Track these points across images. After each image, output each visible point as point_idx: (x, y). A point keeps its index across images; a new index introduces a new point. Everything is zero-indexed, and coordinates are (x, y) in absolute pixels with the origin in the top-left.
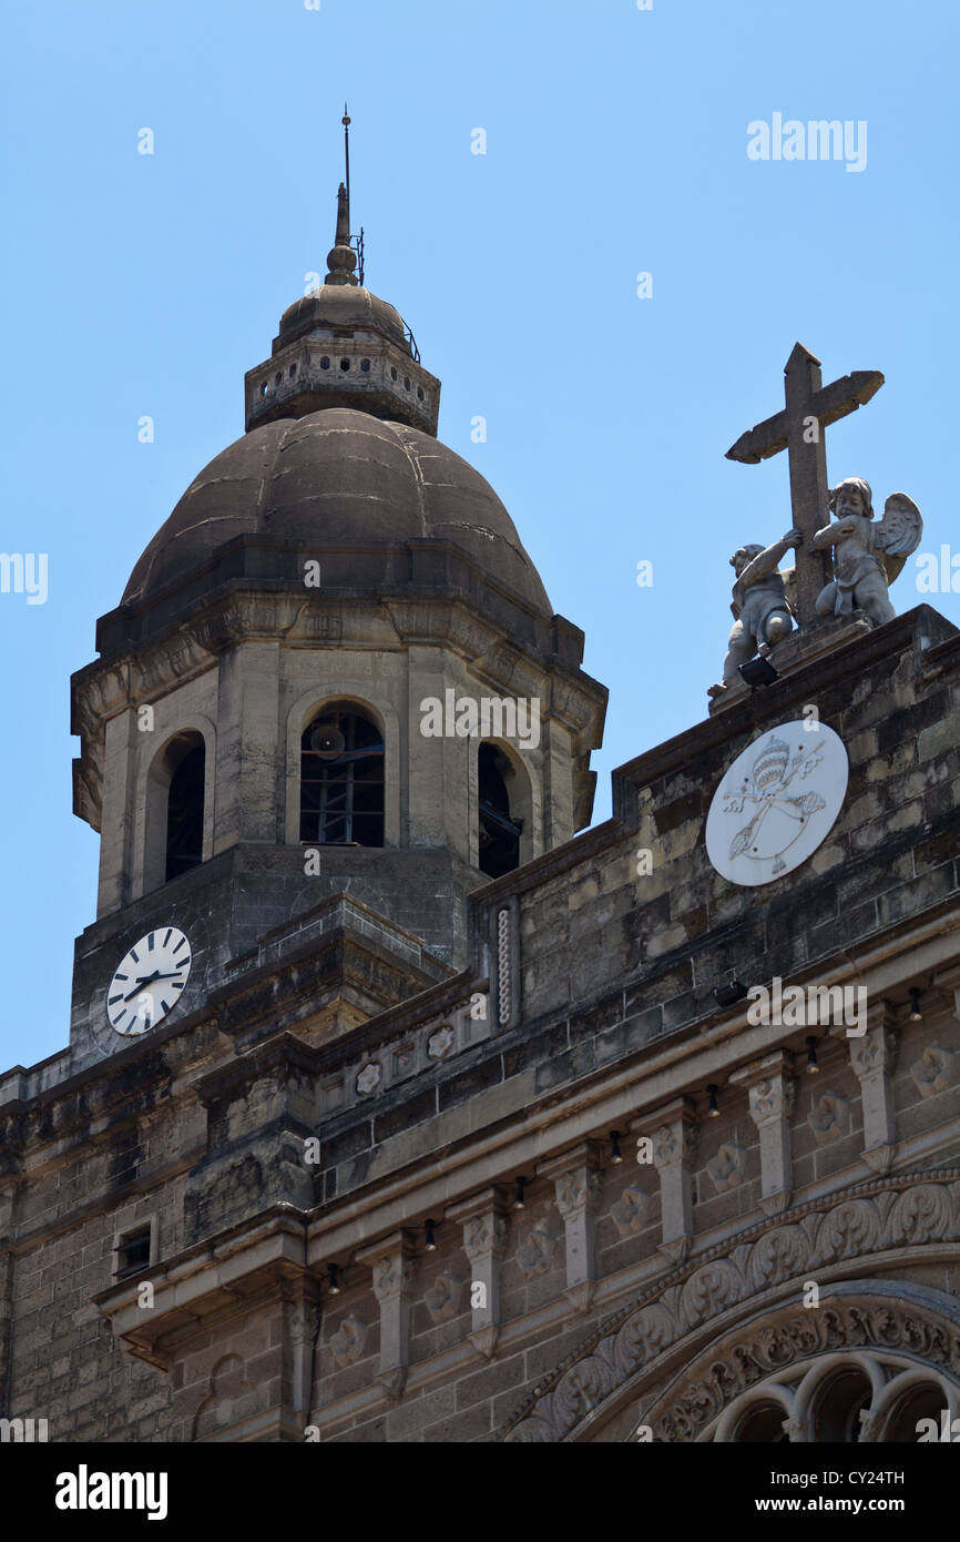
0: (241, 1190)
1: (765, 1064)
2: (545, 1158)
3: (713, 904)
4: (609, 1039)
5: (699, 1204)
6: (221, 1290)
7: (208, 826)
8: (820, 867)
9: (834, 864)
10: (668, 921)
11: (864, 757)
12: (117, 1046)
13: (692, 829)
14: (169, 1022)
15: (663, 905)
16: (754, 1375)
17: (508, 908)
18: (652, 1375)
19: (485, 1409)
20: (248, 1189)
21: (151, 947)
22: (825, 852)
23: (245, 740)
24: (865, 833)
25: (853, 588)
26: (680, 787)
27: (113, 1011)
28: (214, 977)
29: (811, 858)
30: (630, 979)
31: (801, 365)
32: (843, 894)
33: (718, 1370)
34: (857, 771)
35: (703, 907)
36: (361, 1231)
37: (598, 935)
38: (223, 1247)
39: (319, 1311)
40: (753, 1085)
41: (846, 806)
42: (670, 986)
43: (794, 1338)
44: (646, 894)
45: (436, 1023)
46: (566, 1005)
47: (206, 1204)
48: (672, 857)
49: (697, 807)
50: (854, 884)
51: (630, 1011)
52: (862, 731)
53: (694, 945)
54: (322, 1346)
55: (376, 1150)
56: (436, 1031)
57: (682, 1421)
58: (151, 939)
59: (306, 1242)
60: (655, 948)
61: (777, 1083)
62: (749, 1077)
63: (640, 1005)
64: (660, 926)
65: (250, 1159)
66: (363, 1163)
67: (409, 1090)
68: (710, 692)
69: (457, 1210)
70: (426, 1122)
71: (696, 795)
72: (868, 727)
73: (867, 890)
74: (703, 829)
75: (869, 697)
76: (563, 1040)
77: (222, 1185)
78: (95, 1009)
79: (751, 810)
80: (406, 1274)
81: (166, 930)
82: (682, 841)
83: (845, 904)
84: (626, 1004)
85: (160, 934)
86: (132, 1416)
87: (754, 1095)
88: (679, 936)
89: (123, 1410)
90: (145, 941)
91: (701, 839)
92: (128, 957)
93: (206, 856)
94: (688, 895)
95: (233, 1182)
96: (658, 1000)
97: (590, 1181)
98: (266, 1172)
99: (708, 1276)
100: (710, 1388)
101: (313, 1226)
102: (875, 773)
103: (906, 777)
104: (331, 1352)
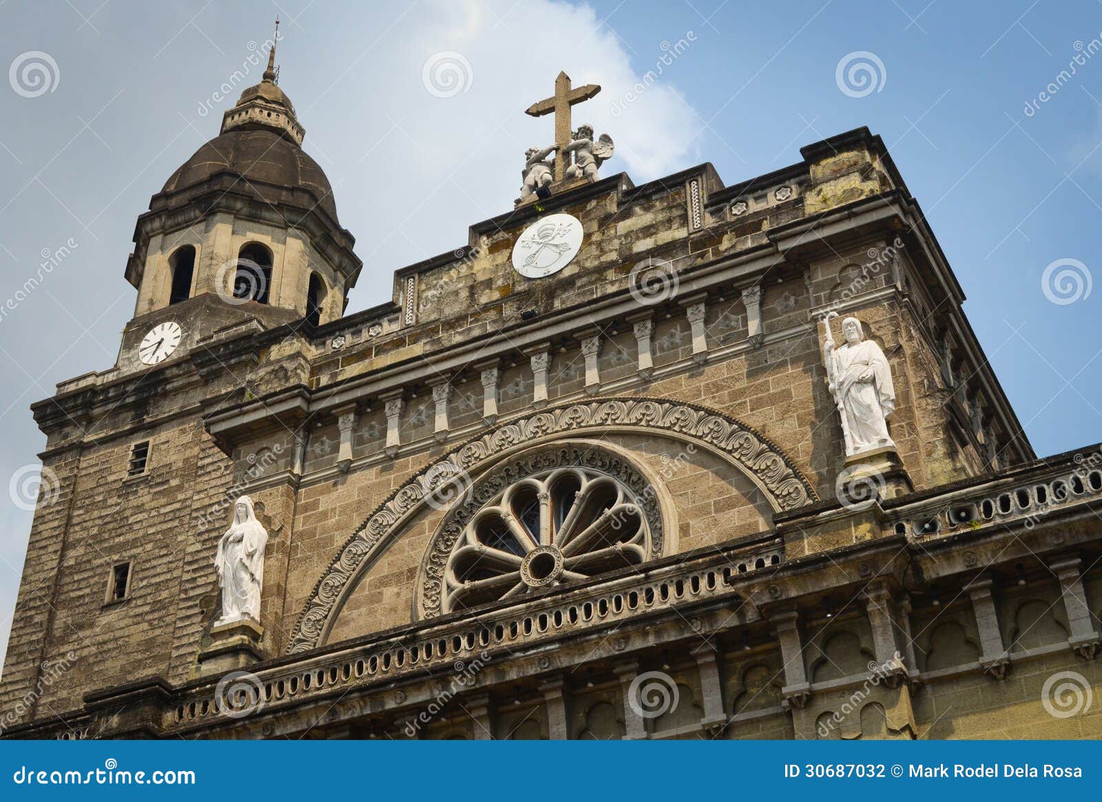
0: (276, 380)
1: (541, 346)
2: (429, 377)
3: (513, 284)
4: (460, 333)
5: (501, 403)
6: (266, 418)
7: (193, 285)
8: (567, 273)
9: (574, 272)
10: (491, 289)
11: (591, 231)
12: (142, 368)
13: (506, 253)
14: (167, 360)
15: (489, 284)
16: (523, 474)
17: (413, 278)
18: (474, 470)
19: (389, 480)
20: (280, 380)
21: (163, 329)
22: (570, 267)
23: (215, 251)
24: (589, 261)
25: (583, 168)
26: (501, 235)
27: (141, 354)
28: (190, 344)
29: (562, 269)
30: (472, 310)
31: (564, 79)
32: (579, 283)
33: (507, 470)
34: (587, 236)
35: (509, 285)
36: (337, 400)
37: (456, 293)
38: (271, 400)
39: (309, 434)
40: (533, 355)
41: (581, 250)
42: (492, 315)
43: (545, 460)
44: (481, 277)
45: (374, 322)
46: (439, 319)
47: (257, 385)
48: (494, 264)
49: (510, 244)
50: (585, 280)
51: (471, 323)
52: (590, 220)
53: (504, 299)
54: (309, 449)
55: (341, 371)
56: (373, 325)
57: (487, 491)
58: (163, 326)
59: (309, 402)
60: (484, 300)
61: (545, 356)
62: (532, 351)
63: (477, 320)
64: (487, 291)
65: (282, 367)
66: (334, 375)
67: (360, 348)
68: (515, 202)
69: (384, 395)
70: (367, 361)
71: (508, 240)
72: (593, 219)
73: (590, 283)
74: (511, 253)
75: (594, 208)
76: (438, 332)
77: (267, 377)
78: (132, 352)
79: (535, 248)
80: (355, 421)
81: (170, 323)
82: (501, 258)
83: (579, 288)
84: (470, 320)
85: (167, 324)
86: (131, 520)
87: (533, 359)
88: (496, 295)
89: (127, 518)
90: (160, 326)
91: (510, 257)
92: (151, 332)
93: (191, 296)
94: (501, 280)
95: (272, 376)
96: (485, 319)
97: (449, 389)
98: (289, 373)
99: (505, 431)
100: (502, 478)
101: (313, 396)
102: (596, 237)
103: (610, 240)
104: (313, 451)
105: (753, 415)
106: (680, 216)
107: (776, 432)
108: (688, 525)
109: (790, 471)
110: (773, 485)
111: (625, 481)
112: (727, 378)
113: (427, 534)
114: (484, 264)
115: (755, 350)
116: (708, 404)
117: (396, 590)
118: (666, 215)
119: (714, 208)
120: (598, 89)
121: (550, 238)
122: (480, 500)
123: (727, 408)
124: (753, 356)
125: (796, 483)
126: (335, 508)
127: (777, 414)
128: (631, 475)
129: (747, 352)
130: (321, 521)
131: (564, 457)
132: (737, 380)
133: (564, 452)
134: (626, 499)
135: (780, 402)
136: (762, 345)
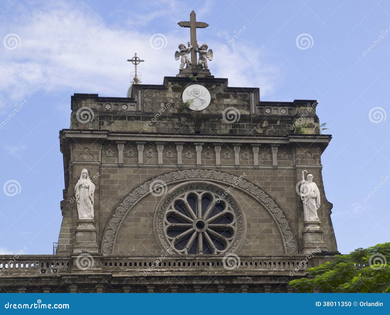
1: (200, 144)
2: (157, 141)
3: (183, 109)
4: (164, 123)
5: (183, 159)
6: (91, 138)
9: (207, 113)
10: (174, 108)
11: (214, 98)
13: (180, 94)
15: (173, 105)
17: (141, 90)
24: (213, 111)
26: (177, 85)
29: (203, 110)
30: (167, 114)
32: (210, 120)
33: (187, 186)
34: (212, 100)
35: (181, 108)
37: (159, 104)
39: (103, 146)
40: (197, 145)
41: (210, 105)
42: (176, 120)
43: (201, 187)
44: (169, 101)
45: (124, 103)
48: (175, 97)
49: (181, 90)
51: (168, 121)
52: (213, 93)
54: (103, 152)
55: (113, 122)
56: (123, 105)
57: (179, 192)
59: (109, 136)
60: (171, 111)
61: (201, 147)
63: (170, 121)
64: (172, 108)
66: (110, 123)
67: (119, 113)
68: (179, 70)
70: (124, 121)
71: (180, 88)
73: (215, 121)
74: (182, 95)
75: (215, 88)
79: (192, 97)
80: (124, 148)
82: (178, 95)
83: (211, 122)
84: (167, 119)
87: (197, 147)
88: (176, 111)
91: (181, 97)
94: (178, 105)
96: (174, 121)
97: (164, 148)
99: (186, 172)
100: (185, 189)
101: (110, 134)
102: (215, 101)
103: (221, 105)
104: (106, 154)
105: (272, 192)
106: (247, 105)
107: (279, 201)
108: (250, 224)
109: (284, 216)
110: (278, 219)
111: (229, 203)
112: (264, 177)
113: (156, 201)
114: (170, 94)
115: (274, 169)
116: (257, 184)
117: (145, 219)
118: (242, 103)
119: (259, 107)
120: (207, 25)
121: (199, 95)
122: (176, 194)
123: (264, 187)
124: (273, 172)
125: (286, 221)
126: (117, 180)
127: (280, 195)
128: (231, 201)
129: (271, 169)
130: (112, 184)
131: (208, 188)
132: (267, 178)
133: (208, 186)
134: (229, 209)
135: (281, 191)
136: (277, 169)
